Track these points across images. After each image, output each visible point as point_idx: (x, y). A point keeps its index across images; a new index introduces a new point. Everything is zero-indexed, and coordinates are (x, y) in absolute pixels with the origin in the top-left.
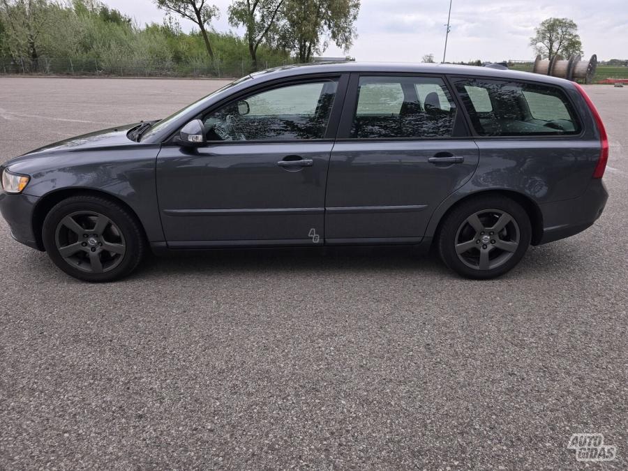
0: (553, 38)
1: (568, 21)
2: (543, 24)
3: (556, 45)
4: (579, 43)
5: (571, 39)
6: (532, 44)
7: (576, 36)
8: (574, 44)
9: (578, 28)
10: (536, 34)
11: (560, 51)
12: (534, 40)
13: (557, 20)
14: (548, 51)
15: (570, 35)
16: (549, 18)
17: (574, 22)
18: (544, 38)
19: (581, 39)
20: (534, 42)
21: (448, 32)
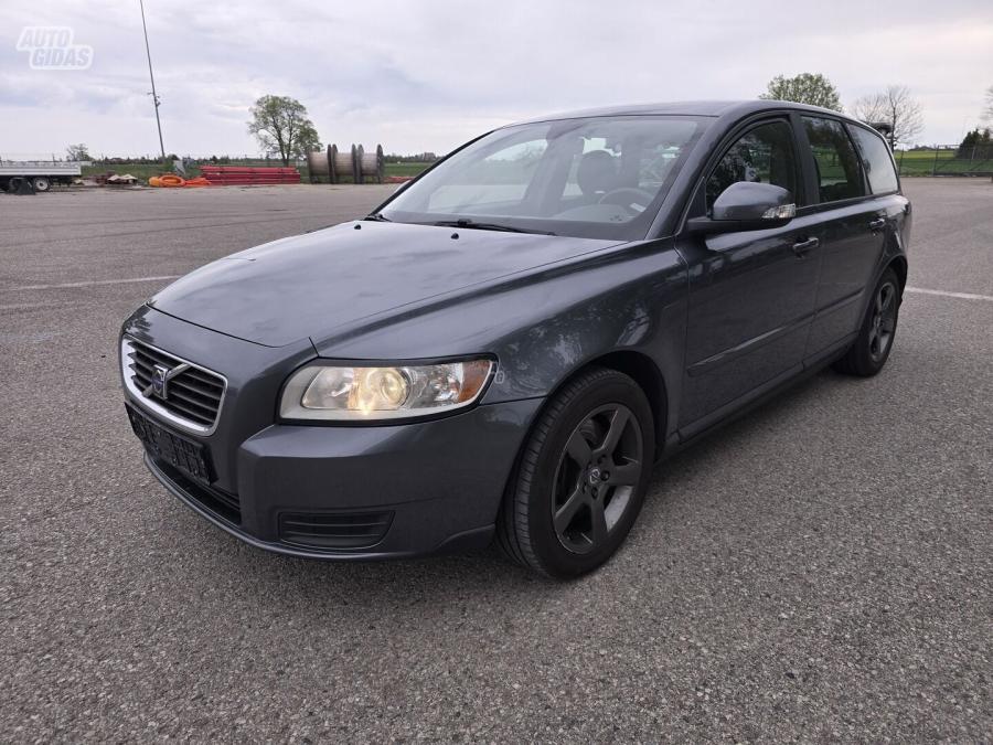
0: (279, 124)
1: (292, 101)
2: (259, 103)
3: (285, 135)
4: (314, 132)
5: (303, 126)
6: (252, 132)
7: (307, 122)
8: (307, 135)
9: (307, 111)
10: (253, 117)
11: (293, 142)
12: (253, 126)
13: (277, 98)
14: (277, 142)
15: (301, 120)
16: (264, 95)
17: (301, 103)
18: (266, 123)
19: (316, 127)
20: (254, 128)
21: (157, 106)
